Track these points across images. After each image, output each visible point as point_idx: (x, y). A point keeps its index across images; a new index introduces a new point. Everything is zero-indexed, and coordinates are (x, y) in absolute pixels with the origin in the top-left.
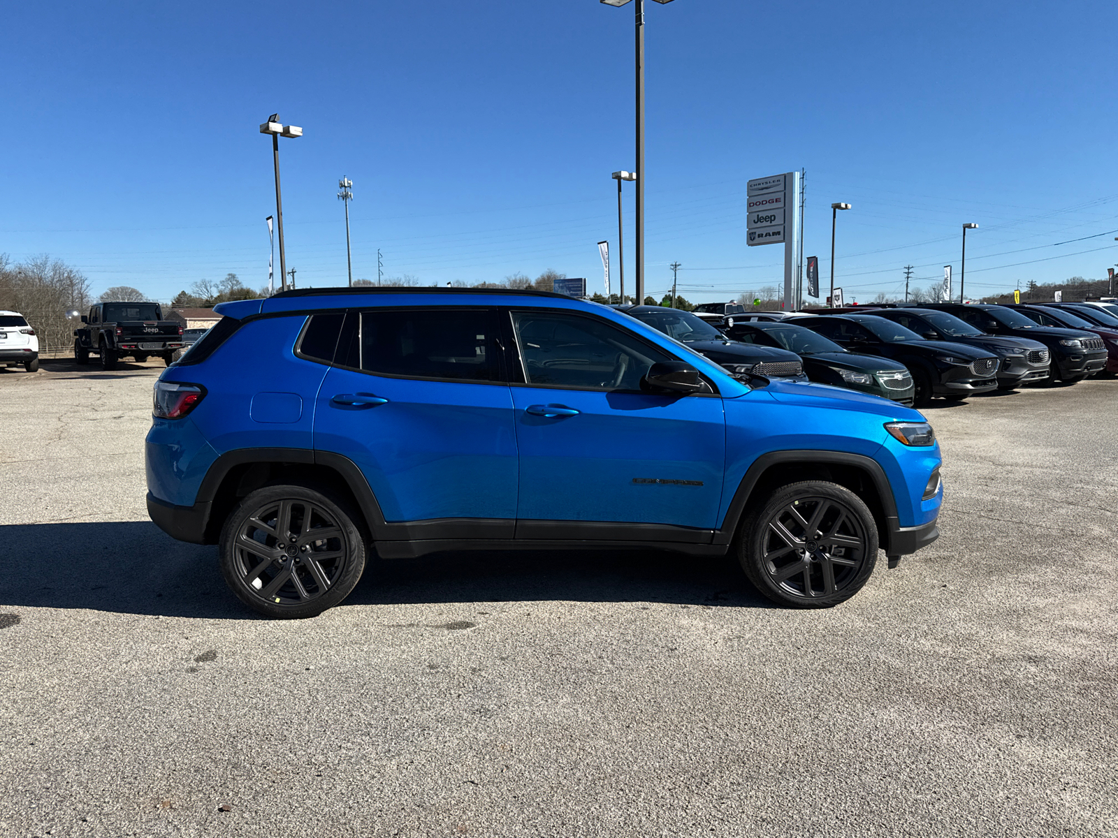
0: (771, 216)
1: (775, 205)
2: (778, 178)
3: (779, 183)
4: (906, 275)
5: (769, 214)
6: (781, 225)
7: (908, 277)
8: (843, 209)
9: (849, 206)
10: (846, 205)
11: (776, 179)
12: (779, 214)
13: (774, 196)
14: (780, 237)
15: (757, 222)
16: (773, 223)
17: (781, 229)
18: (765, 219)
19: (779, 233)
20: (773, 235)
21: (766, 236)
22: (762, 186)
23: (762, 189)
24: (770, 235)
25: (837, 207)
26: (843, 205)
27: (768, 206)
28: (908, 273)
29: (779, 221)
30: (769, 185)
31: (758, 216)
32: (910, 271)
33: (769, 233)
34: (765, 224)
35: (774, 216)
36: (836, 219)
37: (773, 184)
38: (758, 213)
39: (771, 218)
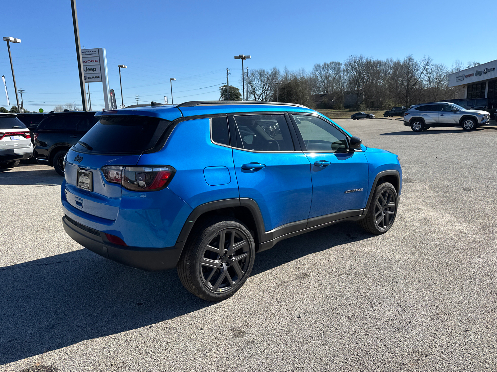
0: (94, 69)
1: (95, 63)
2: (95, 50)
3: (95, 52)
4: (136, 99)
5: (93, 67)
6: (99, 73)
7: (137, 101)
8: (123, 68)
9: (126, 67)
10: (125, 66)
11: (94, 50)
12: (98, 68)
13: (94, 59)
14: (100, 79)
15: (86, 71)
16: (95, 72)
17: (99, 75)
18: (91, 70)
19: (99, 77)
20: (96, 78)
21: (92, 78)
22: (87, 53)
23: (87, 55)
24: (94, 78)
25: (121, 66)
26: (124, 66)
27: (91, 64)
28: (137, 99)
29: (98, 71)
30: (90, 53)
31: (86, 68)
32: (138, 97)
33: (94, 77)
34: (90, 72)
35: (95, 69)
36: (121, 72)
37: (92, 53)
38: (86, 67)
39: (94, 70)
